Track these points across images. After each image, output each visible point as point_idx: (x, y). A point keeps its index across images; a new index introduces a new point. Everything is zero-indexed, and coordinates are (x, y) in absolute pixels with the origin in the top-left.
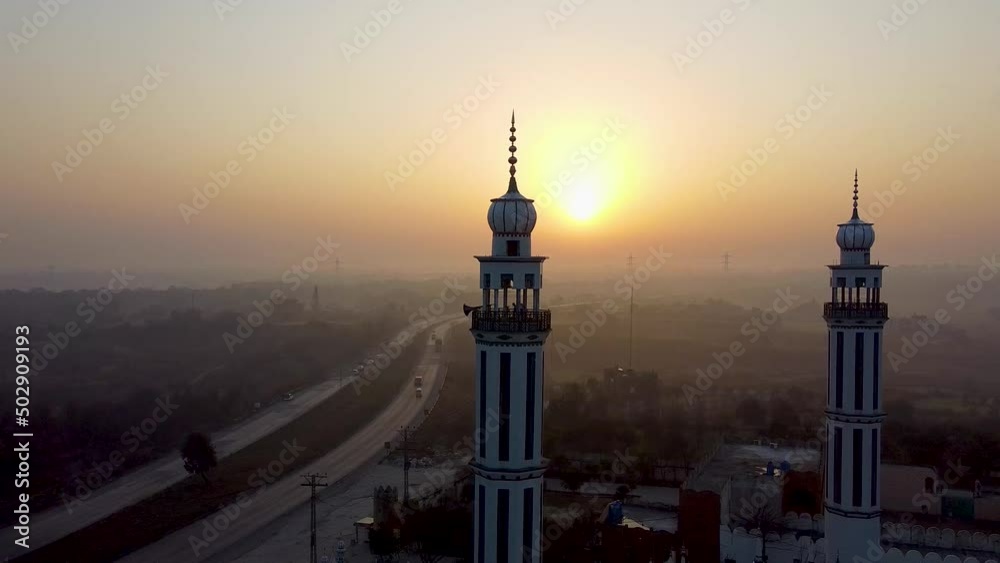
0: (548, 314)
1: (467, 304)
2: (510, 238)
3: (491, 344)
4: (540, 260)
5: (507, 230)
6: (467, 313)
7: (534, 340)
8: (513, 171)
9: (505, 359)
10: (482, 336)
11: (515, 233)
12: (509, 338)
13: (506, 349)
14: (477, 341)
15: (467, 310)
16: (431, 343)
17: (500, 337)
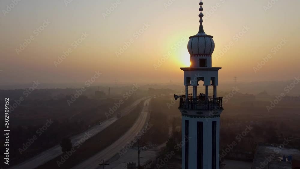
0: (221, 99)
1: (176, 94)
2: (201, 57)
3: (192, 116)
4: (217, 69)
5: (200, 53)
6: (176, 99)
7: (217, 114)
8: (201, 21)
9: (200, 125)
10: (186, 112)
11: (204, 55)
12: (202, 113)
13: (200, 120)
14: (183, 114)
15: (176, 97)
16: (145, 104)
17: (197, 113)
